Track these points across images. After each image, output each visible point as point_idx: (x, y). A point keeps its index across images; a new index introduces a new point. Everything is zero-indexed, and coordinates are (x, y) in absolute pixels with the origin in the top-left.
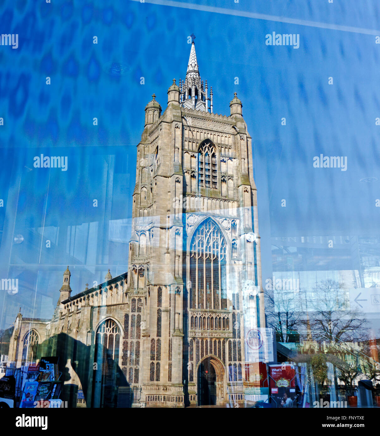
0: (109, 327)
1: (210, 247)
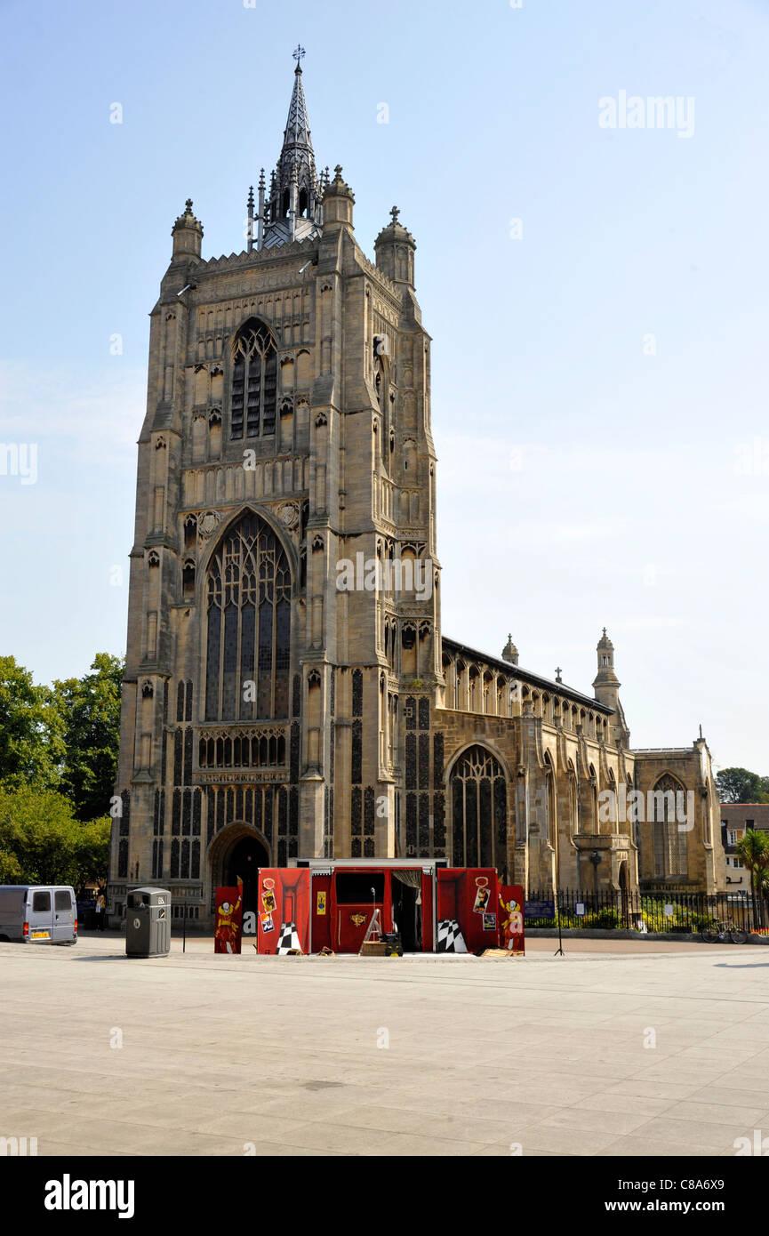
0: (478, 765)
1: (253, 578)
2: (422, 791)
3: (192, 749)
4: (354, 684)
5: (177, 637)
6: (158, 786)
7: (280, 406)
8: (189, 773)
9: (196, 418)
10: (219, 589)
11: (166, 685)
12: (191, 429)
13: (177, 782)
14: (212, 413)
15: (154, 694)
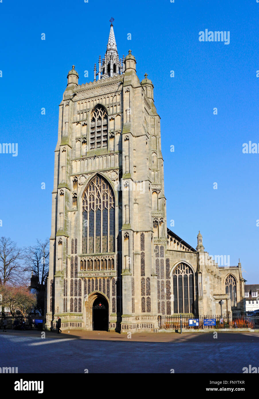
1: (100, 199)
2: (162, 280)
3: (77, 264)
4: (141, 238)
5: (71, 222)
6: (65, 278)
7: (109, 135)
8: (76, 273)
9: (77, 141)
10: (87, 204)
11: (67, 239)
12: (75, 145)
13: (72, 276)
14: (83, 139)
15: (63, 243)
